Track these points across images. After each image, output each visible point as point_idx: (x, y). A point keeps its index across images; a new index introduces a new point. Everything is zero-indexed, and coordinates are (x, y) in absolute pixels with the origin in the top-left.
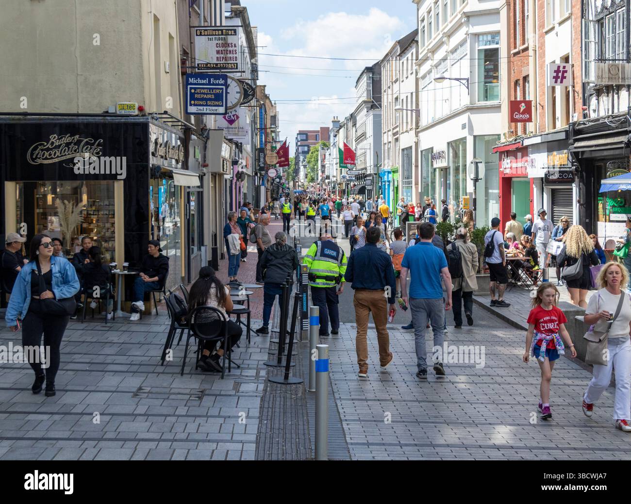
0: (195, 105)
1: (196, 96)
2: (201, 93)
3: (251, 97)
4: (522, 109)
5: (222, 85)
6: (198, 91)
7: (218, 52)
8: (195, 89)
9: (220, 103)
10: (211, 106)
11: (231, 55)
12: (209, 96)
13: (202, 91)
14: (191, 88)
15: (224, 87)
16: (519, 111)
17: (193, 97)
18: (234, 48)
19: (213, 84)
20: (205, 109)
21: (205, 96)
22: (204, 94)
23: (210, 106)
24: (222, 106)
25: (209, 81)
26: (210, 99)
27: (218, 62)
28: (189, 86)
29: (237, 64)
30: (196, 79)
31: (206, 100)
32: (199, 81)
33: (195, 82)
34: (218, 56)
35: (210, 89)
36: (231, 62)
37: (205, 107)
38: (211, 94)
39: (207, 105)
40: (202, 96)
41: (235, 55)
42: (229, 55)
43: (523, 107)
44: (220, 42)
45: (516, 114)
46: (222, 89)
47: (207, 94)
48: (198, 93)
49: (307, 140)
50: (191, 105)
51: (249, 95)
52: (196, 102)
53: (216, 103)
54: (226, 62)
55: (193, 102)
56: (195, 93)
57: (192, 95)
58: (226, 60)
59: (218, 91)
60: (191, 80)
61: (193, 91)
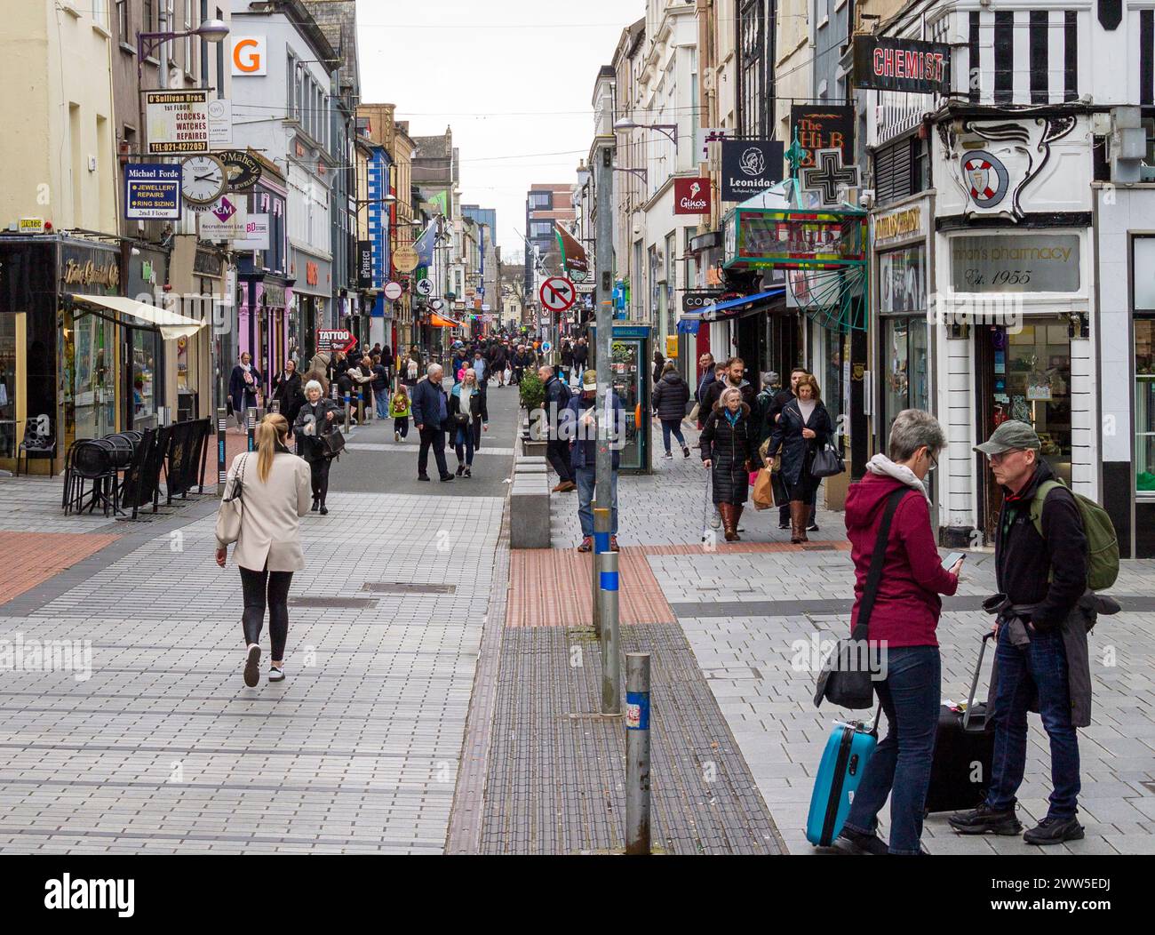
0: (137, 207)
1: (139, 194)
2: (146, 191)
3: (255, 177)
4: (694, 192)
5: (174, 179)
6: (142, 187)
7: (179, 127)
8: (138, 185)
9: (171, 204)
10: (161, 208)
11: (198, 131)
12: (157, 195)
13: (148, 187)
14: (132, 184)
15: (177, 182)
16: (689, 196)
17: (134, 197)
18: (202, 121)
19: (163, 178)
20: (151, 213)
21: (151, 195)
22: (150, 191)
23: (157, 207)
24: (175, 208)
25: (158, 173)
26: (159, 199)
27: (179, 141)
28: (129, 181)
29: (206, 143)
30: (140, 171)
31: (153, 199)
32: (144, 174)
33: (138, 175)
34: (179, 131)
35: (158, 184)
36: (197, 140)
37: (151, 210)
38: (159, 191)
39: (153, 207)
40: (148, 194)
41: (203, 131)
42: (195, 131)
43: (695, 189)
44: (183, 112)
45: (684, 201)
46: (175, 184)
47: (154, 192)
48: (142, 191)
49: (550, 207)
50: (132, 207)
51: (253, 175)
52: (139, 203)
53: (167, 204)
54: (191, 141)
55: (134, 203)
56: (137, 191)
57: (134, 193)
58: (190, 138)
59: (169, 188)
60: (133, 173)
61: (135, 188)
